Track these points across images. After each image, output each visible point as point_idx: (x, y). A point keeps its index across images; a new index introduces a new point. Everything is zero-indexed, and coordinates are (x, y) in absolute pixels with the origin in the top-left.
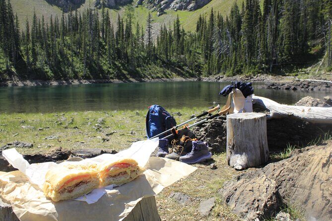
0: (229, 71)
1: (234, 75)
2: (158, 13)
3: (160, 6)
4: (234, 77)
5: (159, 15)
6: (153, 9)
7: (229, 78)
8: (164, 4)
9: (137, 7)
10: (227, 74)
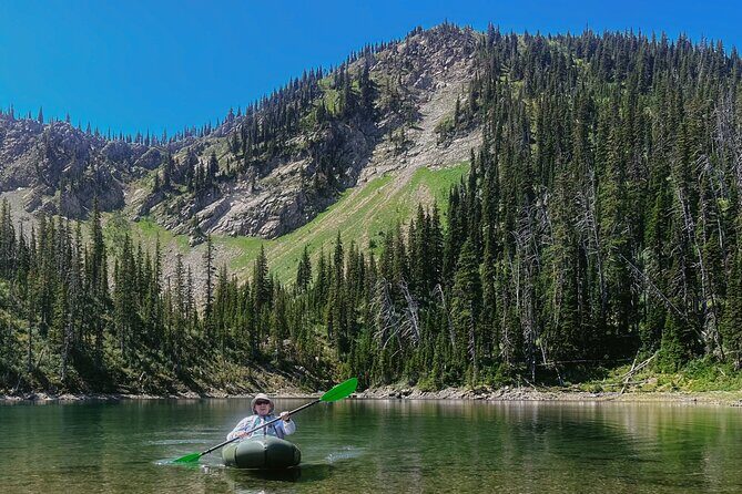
0: (426, 378)
1: (440, 387)
2: (191, 239)
3: (196, 222)
4: (443, 393)
5: (194, 244)
6: (177, 228)
7: (429, 395)
8: (204, 218)
9: (137, 220)
10: (421, 384)
